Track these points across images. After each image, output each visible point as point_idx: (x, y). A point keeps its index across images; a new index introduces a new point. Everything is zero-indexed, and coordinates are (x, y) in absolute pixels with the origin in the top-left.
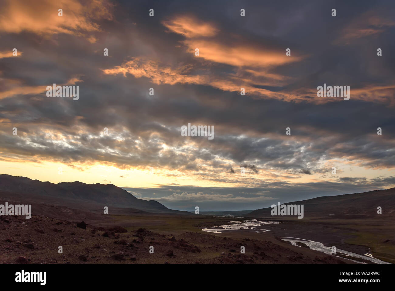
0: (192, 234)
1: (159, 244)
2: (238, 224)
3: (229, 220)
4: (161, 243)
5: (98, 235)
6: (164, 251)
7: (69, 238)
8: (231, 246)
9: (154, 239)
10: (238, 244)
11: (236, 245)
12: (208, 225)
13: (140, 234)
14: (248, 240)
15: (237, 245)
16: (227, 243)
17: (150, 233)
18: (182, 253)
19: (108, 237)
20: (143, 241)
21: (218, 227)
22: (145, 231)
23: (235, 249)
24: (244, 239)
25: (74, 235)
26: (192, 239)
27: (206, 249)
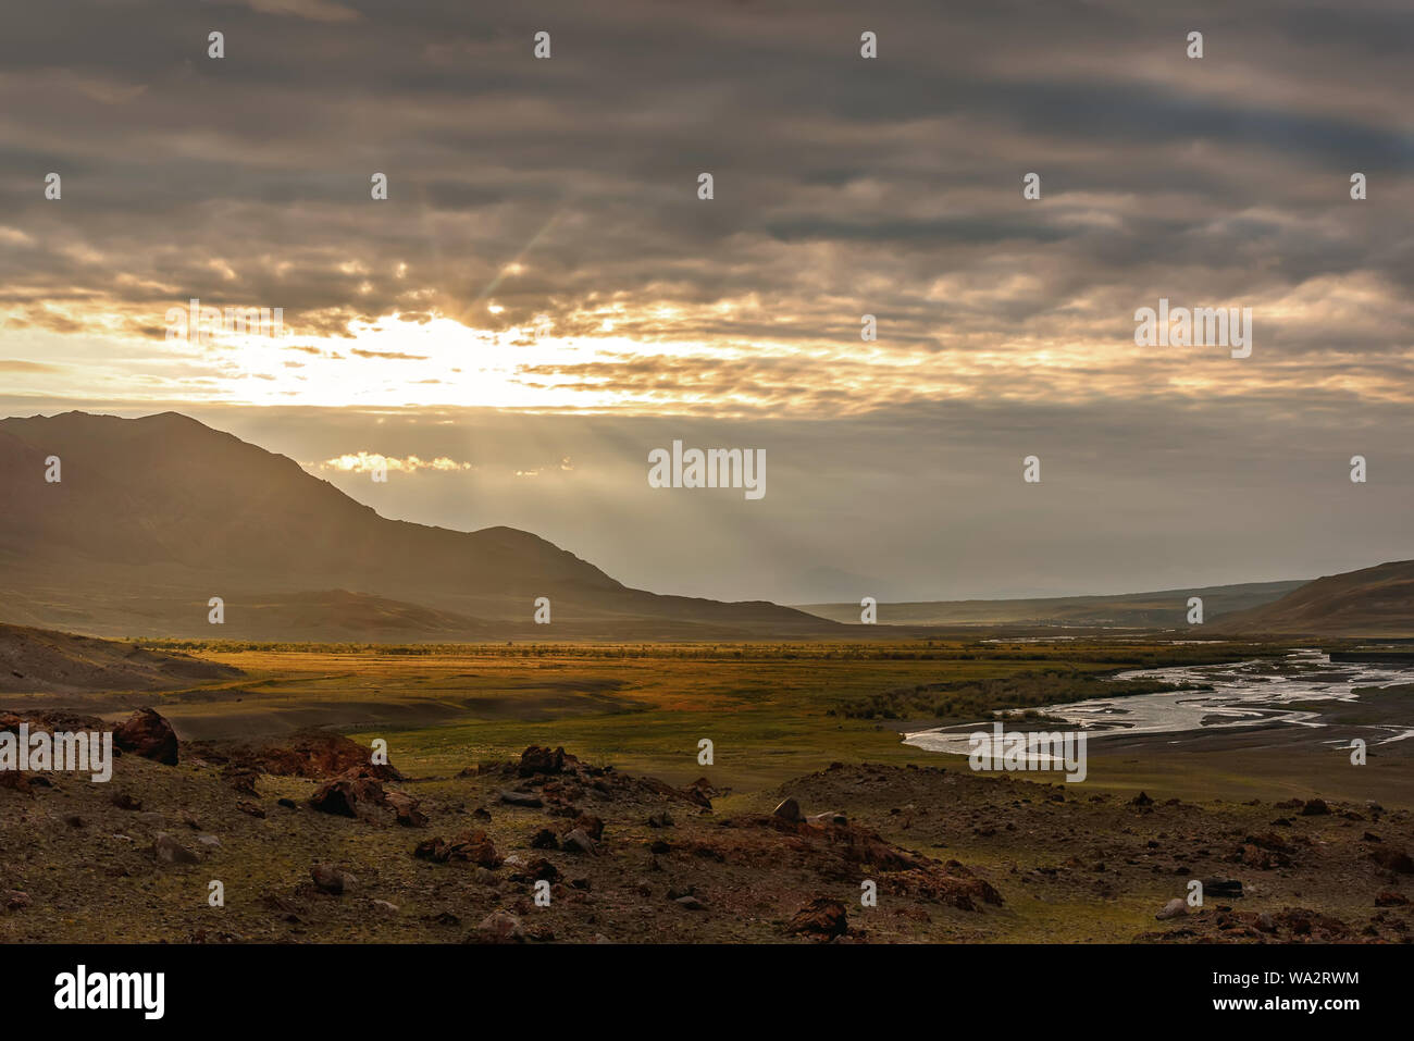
0: (882, 779)
1: (721, 860)
2: (1185, 687)
3: (1109, 660)
4: (731, 848)
5: (282, 802)
6: (774, 906)
7: (119, 831)
8: (1204, 854)
9: (666, 822)
10: (1250, 840)
11: (1243, 851)
12: (949, 707)
13: (545, 790)
14: (1316, 809)
15: (1247, 848)
16: (1173, 836)
17: (608, 782)
18: (898, 912)
19: (351, 814)
20: (598, 837)
21: (1030, 716)
22: (569, 765)
23: (1238, 879)
24: (1280, 806)
25: (138, 807)
26: (896, 811)
27: (1025, 880)
